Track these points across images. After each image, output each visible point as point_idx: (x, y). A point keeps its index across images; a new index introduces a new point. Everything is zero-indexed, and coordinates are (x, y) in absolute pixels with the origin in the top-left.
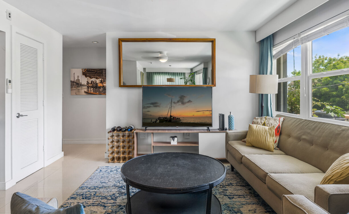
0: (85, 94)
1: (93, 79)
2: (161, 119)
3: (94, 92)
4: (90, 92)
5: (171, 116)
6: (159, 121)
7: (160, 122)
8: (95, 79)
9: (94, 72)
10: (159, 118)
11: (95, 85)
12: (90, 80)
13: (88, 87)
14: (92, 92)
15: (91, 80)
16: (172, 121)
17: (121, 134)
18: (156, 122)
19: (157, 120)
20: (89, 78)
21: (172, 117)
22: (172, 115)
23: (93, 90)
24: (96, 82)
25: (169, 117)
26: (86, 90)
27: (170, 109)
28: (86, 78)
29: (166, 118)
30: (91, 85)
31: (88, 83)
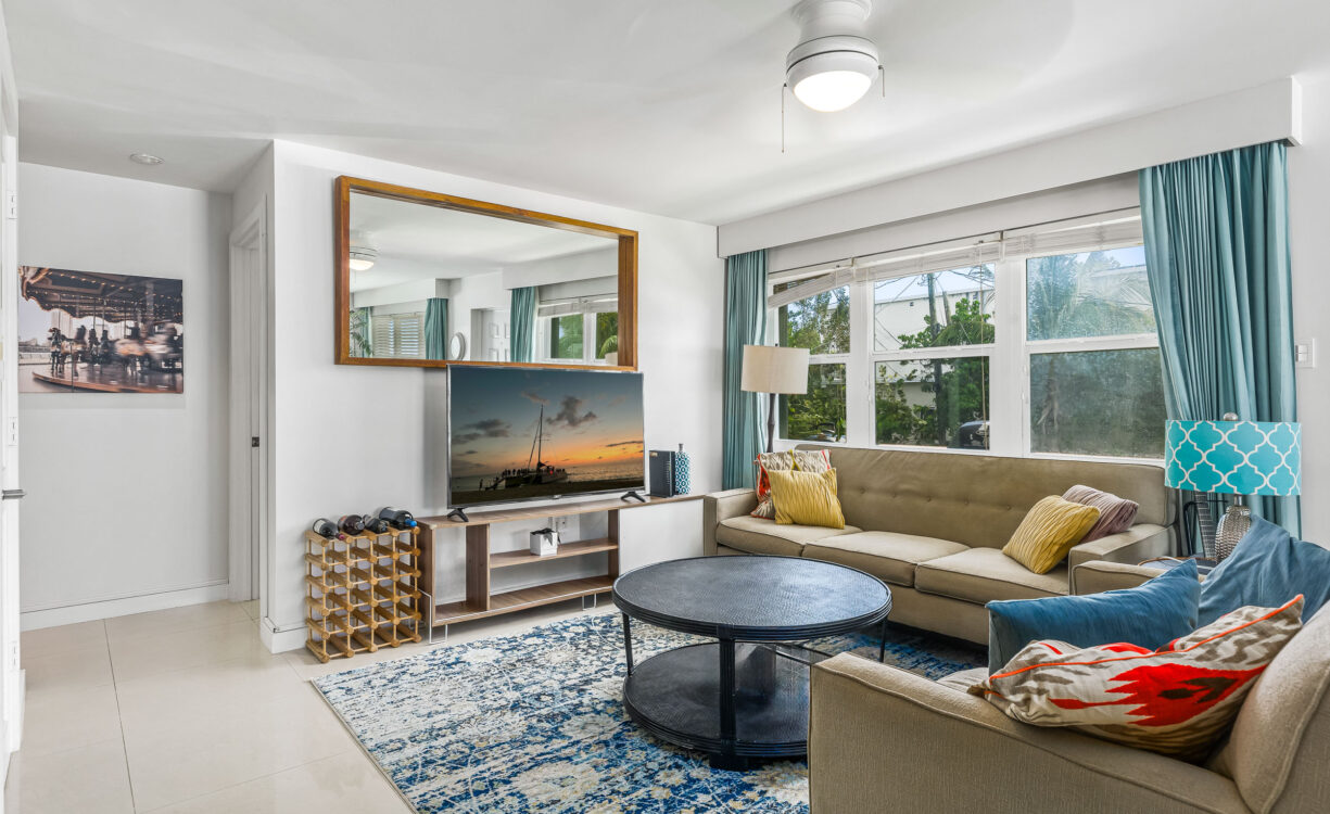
0: (39, 388)
1: (88, 322)
2: (512, 475)
3: (91, 378)
4: (68, 378)
5: (540, 464)
6: (503, 483)
7: (507, 487)
8: (99, 321)
9: (96, 286)
10: (506, 472)
11: (99, 349)
12: (70, 325)
13: (59, 357)
14: (83, 379)
15: (77, 323)
16: (544, 480)
18: (495, 486)
19: (498, 481)
20: (65, 316)
21: (543, 468)
22: (542, 462)
23: (91, 371)
24: (105, 333)
25: (535, 468)
26: (45, 371)
27: (537, 442)
28: (48, 315)
29: (525, 471)
30: (79, 348)
31: (57, 336)
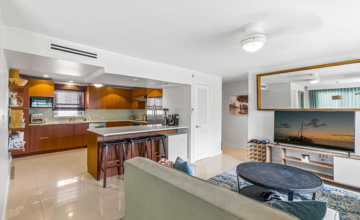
0: (238, 113)
1: (244, 103)
2: (292, 138)
3: (244, 112)
4: (242, 112)
5: (302, 137)
6: (289, 139)
7: (290, 140)
8: (245, 103)
9: (245, 98)
10: (290, 137)
11: (245, 107)
12: (242, 104)
13: (241, 109)
14: (243, 112)
15: (243, 103)
16: (303, 141)
17: (258, 145)
18: (286, 140)
19: (287, 139)
20: (241, 102)
21: (303, 138)
22: (302, 136)
23: (244, 111)
24: (246, 105)
25: (300, 137)
26: (239, 111)
27: (301, 131)
28: (239, 103)
29: (296, 138)
30: (243, 107)
31: (241, 106)
